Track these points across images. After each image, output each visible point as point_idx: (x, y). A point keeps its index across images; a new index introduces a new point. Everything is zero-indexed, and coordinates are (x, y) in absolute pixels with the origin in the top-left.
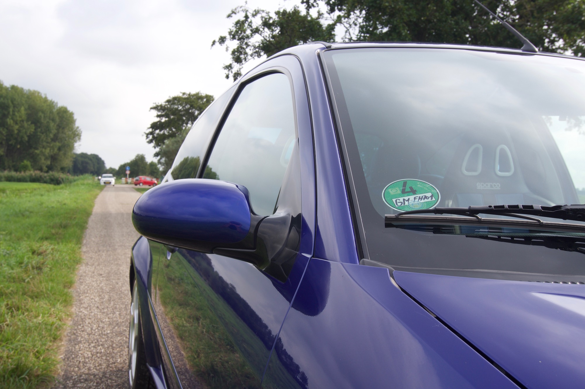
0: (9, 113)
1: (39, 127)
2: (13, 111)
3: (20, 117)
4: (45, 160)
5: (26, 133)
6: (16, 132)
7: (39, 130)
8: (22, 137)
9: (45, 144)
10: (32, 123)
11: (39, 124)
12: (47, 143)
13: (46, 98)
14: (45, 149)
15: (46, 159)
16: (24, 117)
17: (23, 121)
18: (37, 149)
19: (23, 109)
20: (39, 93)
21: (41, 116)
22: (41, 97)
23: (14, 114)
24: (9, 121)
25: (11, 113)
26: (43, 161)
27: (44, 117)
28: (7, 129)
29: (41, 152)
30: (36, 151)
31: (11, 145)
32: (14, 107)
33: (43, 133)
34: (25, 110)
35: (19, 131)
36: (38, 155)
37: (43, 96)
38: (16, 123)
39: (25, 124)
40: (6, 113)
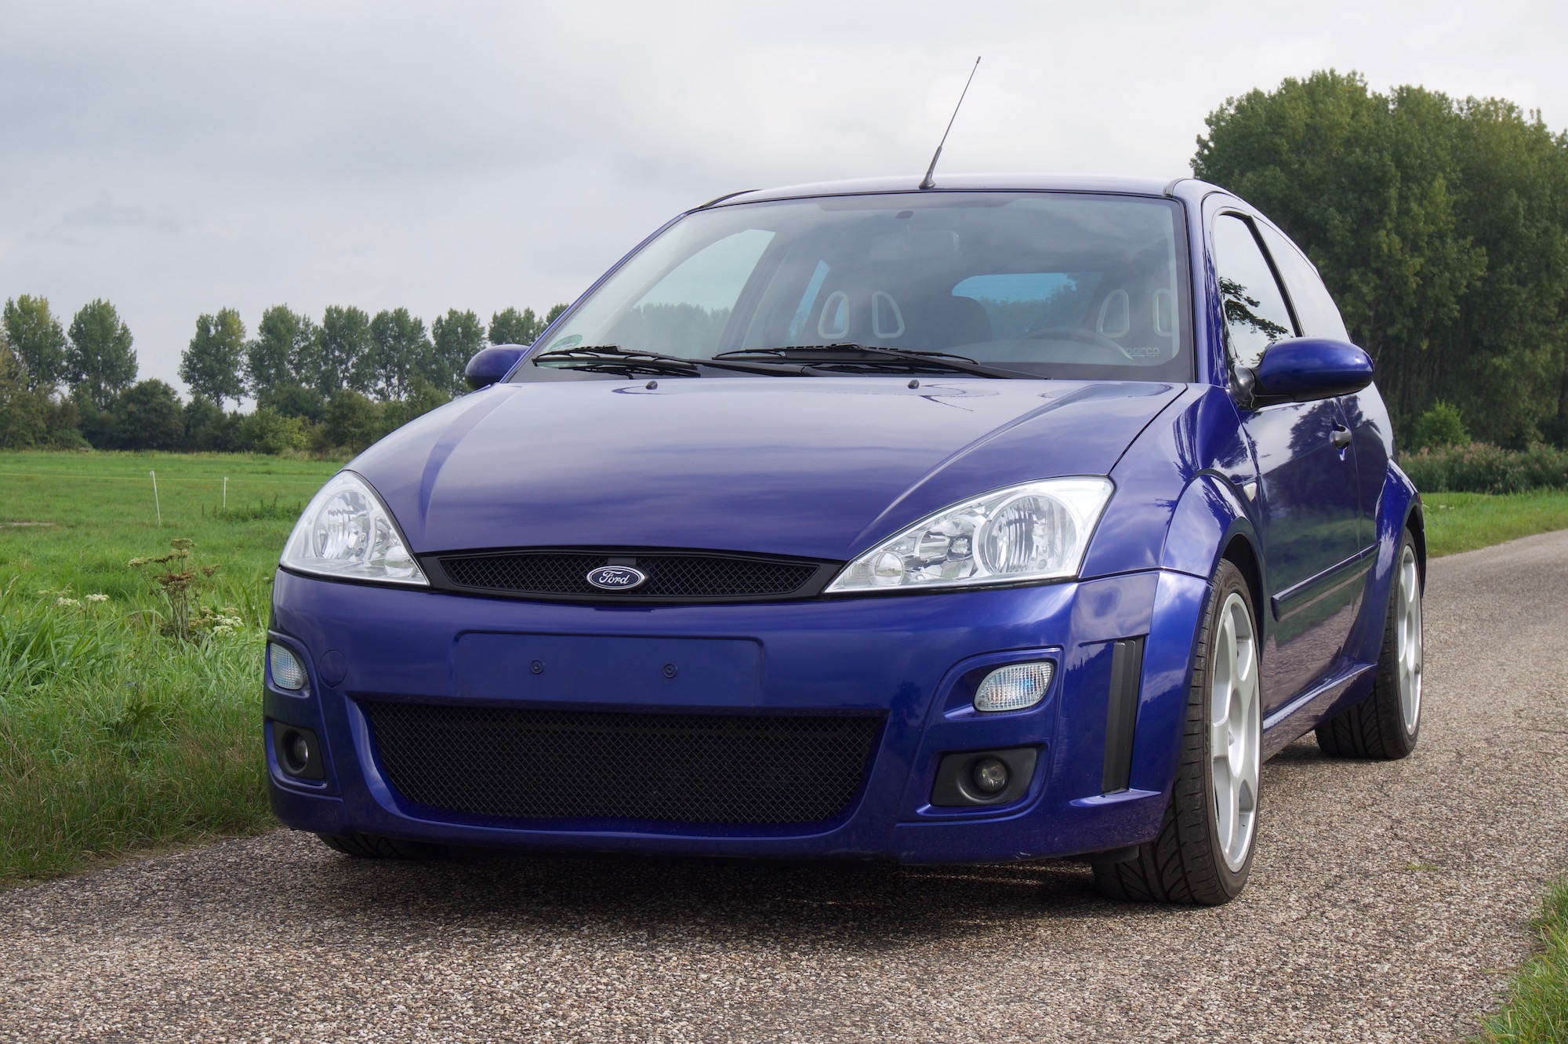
0: (1384, 206)
1: (1510, 257)
2: (1403, 198)
3: (1431, 219)
4: (1532, 397)
5: (1453, 285)
6: (1413, 283)
7: (1509, 268)
8: (1440, 303)
9: (1531, 326)
10: (1478, 242)
11: (1507, 246)
12: (1547, 322)
13: (1540, 127)
14: (1535, 348)
15: (1539, 390)
16: (1446, 219)
17: (1441, 236)
18: (1500, 350)
19: (1440, 183)
20: (1511, 108)
21: (1515, 210)
22: (1520, 125)
23: (1404, 212)
24: (1386, 240)
25: (1394, 206)
26: (1526, 402)
27: (1530, 210)
28: (1378, 272)
29: (1519, 362)
30: (1496, 361)
31: (1397, 338)
32: (1406, 179)
33: (1522, 283)
34: (1452, 187)
35: (1427, 279)
36: (1506, 376)
37: (1528, 120)
38: (1415, 248)
39: (1452, 250)
40: (1374, 207)
